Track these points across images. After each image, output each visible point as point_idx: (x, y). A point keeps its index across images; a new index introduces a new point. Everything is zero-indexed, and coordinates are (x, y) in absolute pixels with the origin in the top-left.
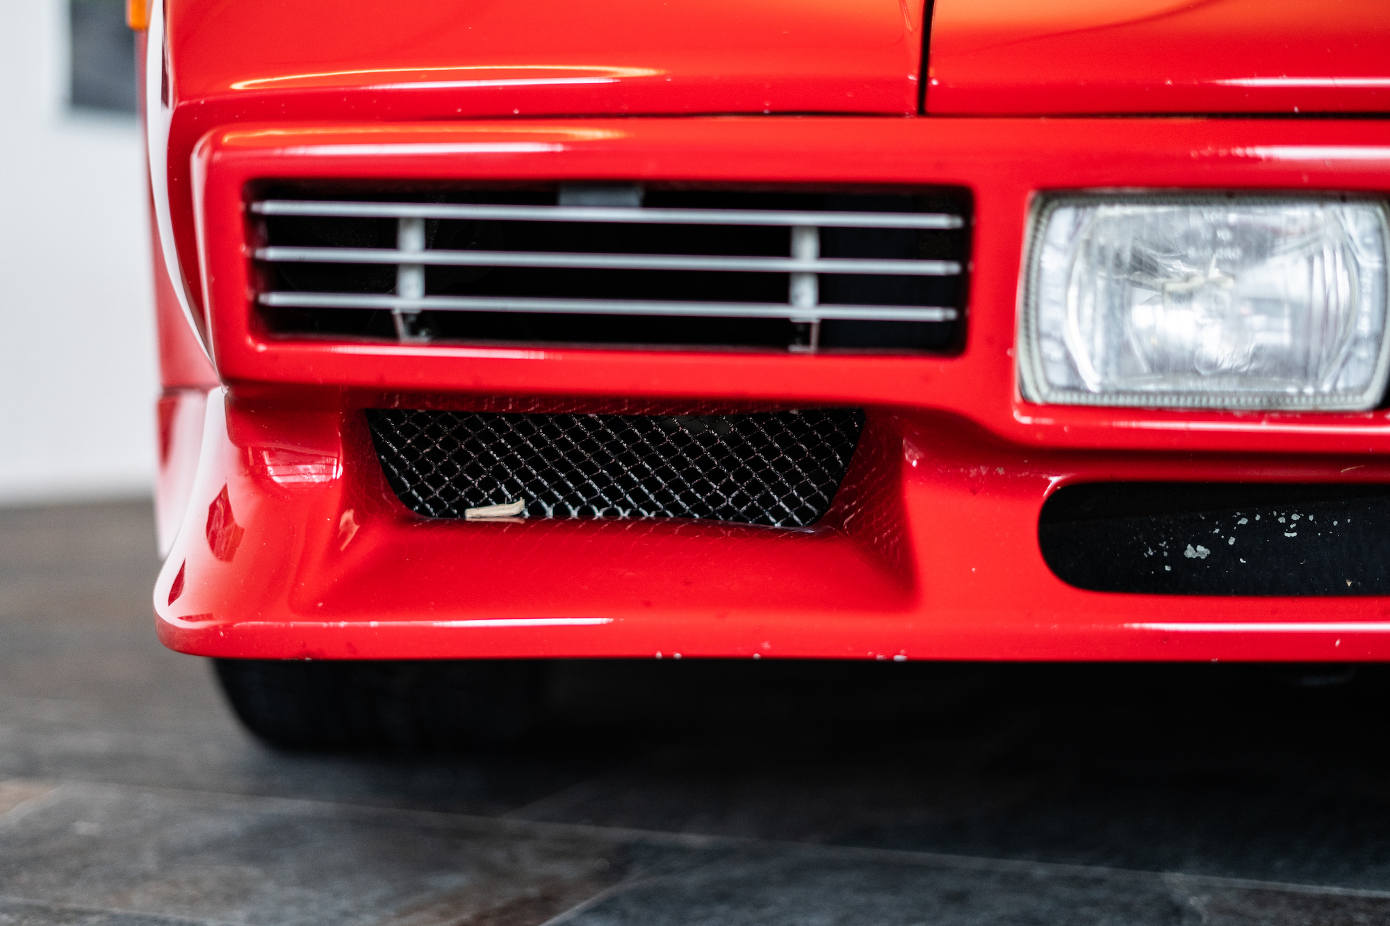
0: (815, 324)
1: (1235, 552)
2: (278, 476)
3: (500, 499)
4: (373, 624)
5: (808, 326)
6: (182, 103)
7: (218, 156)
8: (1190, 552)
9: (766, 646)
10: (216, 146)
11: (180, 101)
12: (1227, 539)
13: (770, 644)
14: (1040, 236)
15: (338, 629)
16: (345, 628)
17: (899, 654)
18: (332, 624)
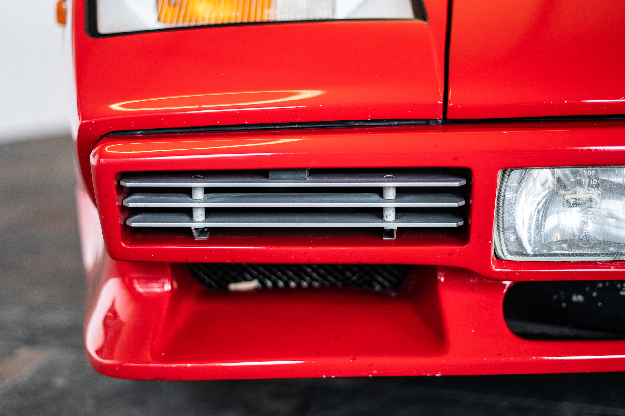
0: (395, 229)
1: (597, 300)
2: (140, 288)
3: (246, 280)
4: (189, 365)
5: (392, 231)
6: (84, 122)
7: (102, 160)
8: (575, 298)
9: (375, 372)
10: (102, 155)
11: (83, 120)
12: (592, 293)
13: (376, 371)
14: (504, 184)
15: (172, 367)
16: (175, 367)
17: (438, 374)
18: (169, 365)
